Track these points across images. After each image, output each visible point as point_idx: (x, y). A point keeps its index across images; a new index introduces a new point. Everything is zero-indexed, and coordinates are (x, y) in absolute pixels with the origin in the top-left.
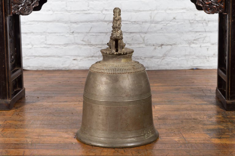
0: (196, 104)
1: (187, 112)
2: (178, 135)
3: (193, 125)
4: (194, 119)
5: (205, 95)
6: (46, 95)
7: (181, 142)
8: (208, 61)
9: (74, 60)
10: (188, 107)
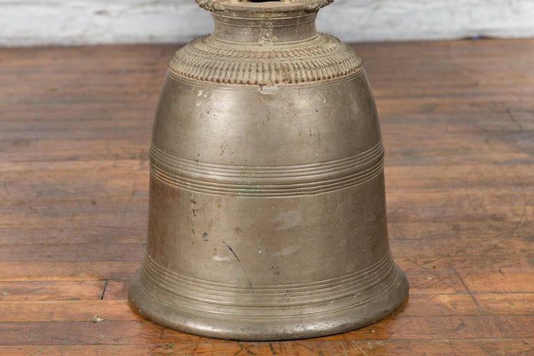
0: (495, 163)
1: (469, 191)
2: (448, 281)
3: (494, 242)
4: (494, 217)
5: (518, 128)
6: (10, 136)
7: (462, 308)
8: (516, 12)
9: (100, 13)
10: (470, 173)
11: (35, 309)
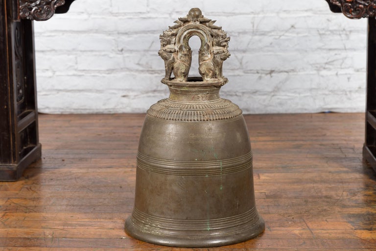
0: (330, 172)
1: (315, 185)
2: (299, 224)
3: (325, 208)
4: (326, 197)
5: (344, 156)
6: (77, 156)
7: (305, 236)
8: (349, 99)
9: (124, 96)
10: (316, 177)
11: (92, 233)
